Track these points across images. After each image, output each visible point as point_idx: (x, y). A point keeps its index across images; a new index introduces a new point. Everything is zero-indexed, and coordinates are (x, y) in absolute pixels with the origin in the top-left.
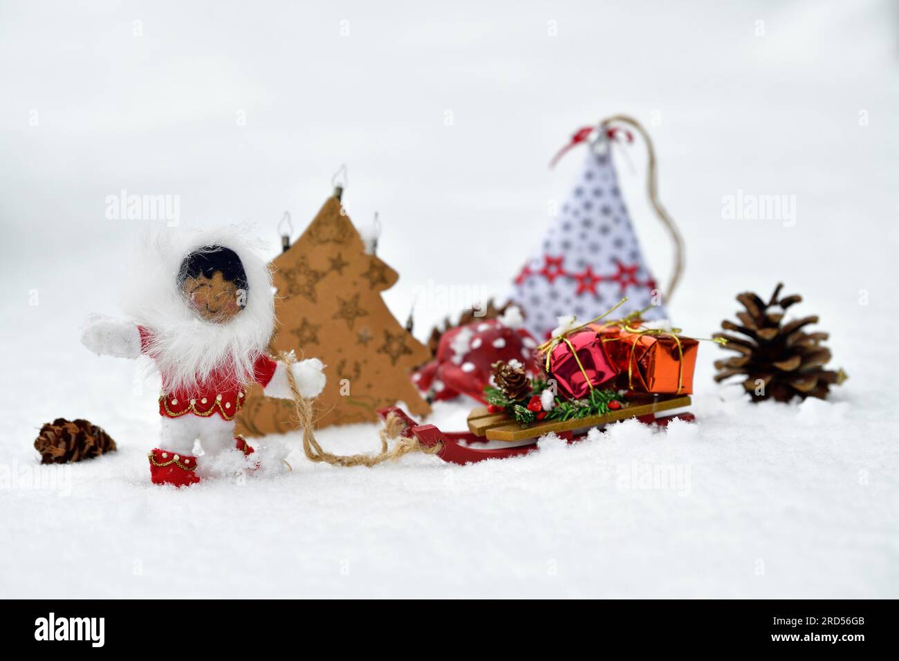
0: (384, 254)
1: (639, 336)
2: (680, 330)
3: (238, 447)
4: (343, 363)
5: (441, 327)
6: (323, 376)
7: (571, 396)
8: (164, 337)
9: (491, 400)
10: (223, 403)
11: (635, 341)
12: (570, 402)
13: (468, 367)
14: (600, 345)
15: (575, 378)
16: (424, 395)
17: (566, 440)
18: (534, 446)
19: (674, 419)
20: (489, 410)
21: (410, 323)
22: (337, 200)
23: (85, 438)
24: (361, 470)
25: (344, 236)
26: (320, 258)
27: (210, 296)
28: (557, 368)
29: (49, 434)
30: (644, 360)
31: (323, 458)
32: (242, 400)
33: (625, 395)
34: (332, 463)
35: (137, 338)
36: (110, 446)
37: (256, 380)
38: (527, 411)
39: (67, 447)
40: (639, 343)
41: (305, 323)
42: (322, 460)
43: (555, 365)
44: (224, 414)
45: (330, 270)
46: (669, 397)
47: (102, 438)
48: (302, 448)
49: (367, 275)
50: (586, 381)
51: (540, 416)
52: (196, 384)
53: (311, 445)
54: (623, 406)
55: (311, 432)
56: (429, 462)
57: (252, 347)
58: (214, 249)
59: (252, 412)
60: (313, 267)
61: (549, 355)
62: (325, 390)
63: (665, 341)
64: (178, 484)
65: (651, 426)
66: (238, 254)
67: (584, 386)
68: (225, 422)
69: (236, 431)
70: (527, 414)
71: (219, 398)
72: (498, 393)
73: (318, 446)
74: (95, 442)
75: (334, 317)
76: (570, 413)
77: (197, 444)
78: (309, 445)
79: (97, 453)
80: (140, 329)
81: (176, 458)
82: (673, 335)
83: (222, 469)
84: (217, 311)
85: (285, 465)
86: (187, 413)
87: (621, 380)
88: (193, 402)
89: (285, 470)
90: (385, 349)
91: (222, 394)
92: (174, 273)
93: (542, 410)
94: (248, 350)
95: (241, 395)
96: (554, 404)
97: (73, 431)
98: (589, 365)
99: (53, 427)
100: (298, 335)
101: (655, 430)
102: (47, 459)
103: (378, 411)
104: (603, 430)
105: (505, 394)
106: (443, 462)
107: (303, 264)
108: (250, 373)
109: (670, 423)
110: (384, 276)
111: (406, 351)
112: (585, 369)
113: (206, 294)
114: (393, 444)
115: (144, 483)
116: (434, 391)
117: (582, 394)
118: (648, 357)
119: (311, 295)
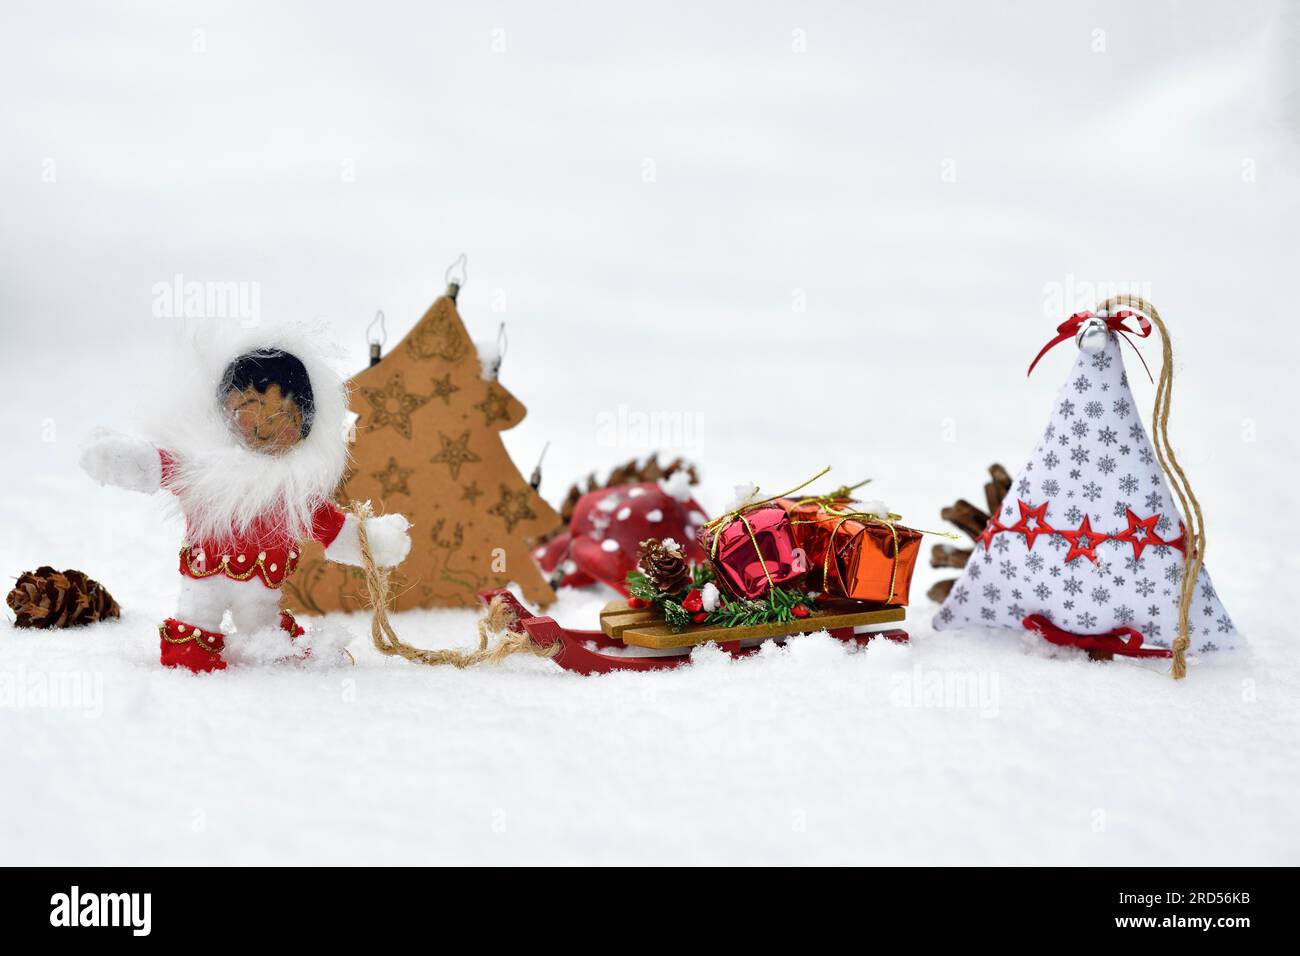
0: (508, 380)
1: (841, 520)
2: (899, 518)
3: (282, 626)
4: (440, 524)
5: (583, 487)
6: (408, 539)
7: (743, 594)
8: (193, 468)
9: (634, 591)
10: (267, 563)
11: (836, 527)
12: (741, 602)
13: (611, 546)
14: (788, 528)
15: (751, 570)
16: (547, 577)
17: (730, 653)
18: (686, 659)
19: (877, 637)
20: (630, 605)
21: (537, 476)
22: (450, 301)
23: (78, 597)
24: (448, 671)
25: (456, 351)
26: (419, 378)
27: (261, 416)
28: (727, 554)
29: (29, 586)
30: (845, 553)
31: (399, 651)
32: (294, 562)
33: (816, 599)
34: (410, 659)
35: (157, 466)
36: (111, 610)
37: (315, 537)
38: (680, 609)
39: (53, 605)
40: (841, 530)
41: (392, 465)
42: (396, 653)
43: (723, 551)
44: (267, 579)
45: (433, 396)
46: (874, 607)
47: (101, 597)
48: (371, 634)
49: (483, 407)
50: (765, 575)
51: (698, 619)
52: (231, 534)
53: (382, 631)
54: (812, 613)
55: (383, 613)
56: (541, 668)
57: (313, 491)
58: (271, 353)
59: (311, 581)
60: (409, 389)
61: (717, 535)
62: (409, 558)
63: (875, 530)
64: (195, 669)
65: (847, 644)
66: (304, 363)
67: (761, 583)
68: (267, 590)
69: (283, 604)
70: (681, 614)
71: (262, 557)
72: (644, 582)
73: (393, 633)
74: (90, 603)
75: (433, 461)
76: (739, 618)
77: (228, 617)
78: (379, 631)
79: (93, 618)
80: (162, 454)
81: (197, 633)
82: (888, 522)
83: (258, 654)
84: (268, 437)
85: (346, 656)
86: (217, 573)
87: (812, 578)
88: (226, 559)
89: (344, 660)
90: (498, 510)
91: (267, 552)
92: (214, 382)
93: (702, 610)
94: (307, 494)
95: (293, 555)
96: (719, 603)
97: (62, 585)
98: (771, 554)
99: (35, 578)
100: (382, 482)
101: (853, 649)
102: (23, 621)
103: (481, 594)
104: (781, 644)
105: (654, 584)
106: (561, 670)
107: (396, 384)
108: (306, 526)
109: (871, 642)
110: (505, 410)
111: (529, 514)
112: (765, 560)
113: (256, 413)
114: (496, 639)
115: (150, 664)
116: (562, 572)
117: (758, 593)
118: (852, 551)
119: (404, 428)
